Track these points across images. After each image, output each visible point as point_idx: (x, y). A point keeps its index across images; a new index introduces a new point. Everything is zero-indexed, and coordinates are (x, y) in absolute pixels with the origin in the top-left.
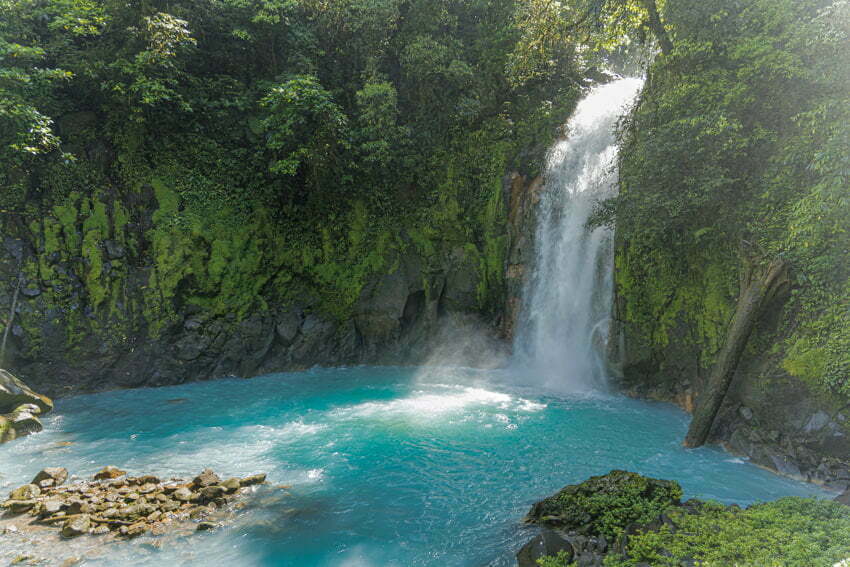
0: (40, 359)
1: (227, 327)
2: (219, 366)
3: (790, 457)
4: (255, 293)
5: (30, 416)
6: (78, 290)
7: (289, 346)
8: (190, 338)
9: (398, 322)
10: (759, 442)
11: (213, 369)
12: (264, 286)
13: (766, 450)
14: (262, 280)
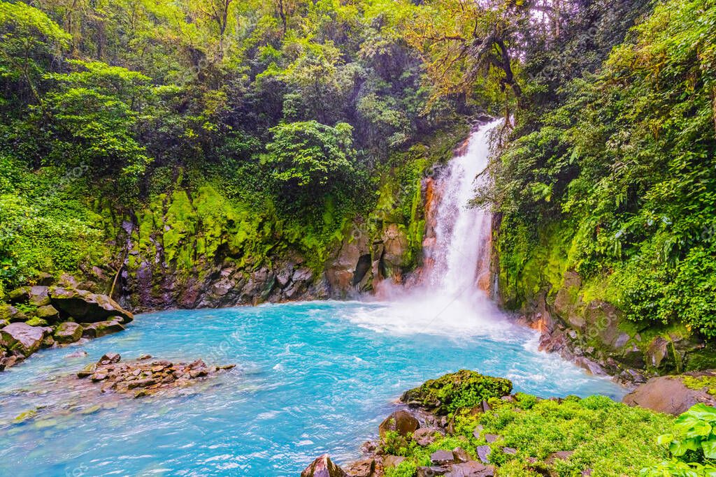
0: (136, 292)
1: (246, 275)
2: (240, 299)
3: (601, 366)
4: (264, 254)
5: (117, 323)
6: (160, 251)
7: (284, 288)
8: (223, 281)
9: (353, 274)
10: (580, 355)
11: (236, 301)
12: (270, 250)
13: (585, 360)
14: (269, 247)
